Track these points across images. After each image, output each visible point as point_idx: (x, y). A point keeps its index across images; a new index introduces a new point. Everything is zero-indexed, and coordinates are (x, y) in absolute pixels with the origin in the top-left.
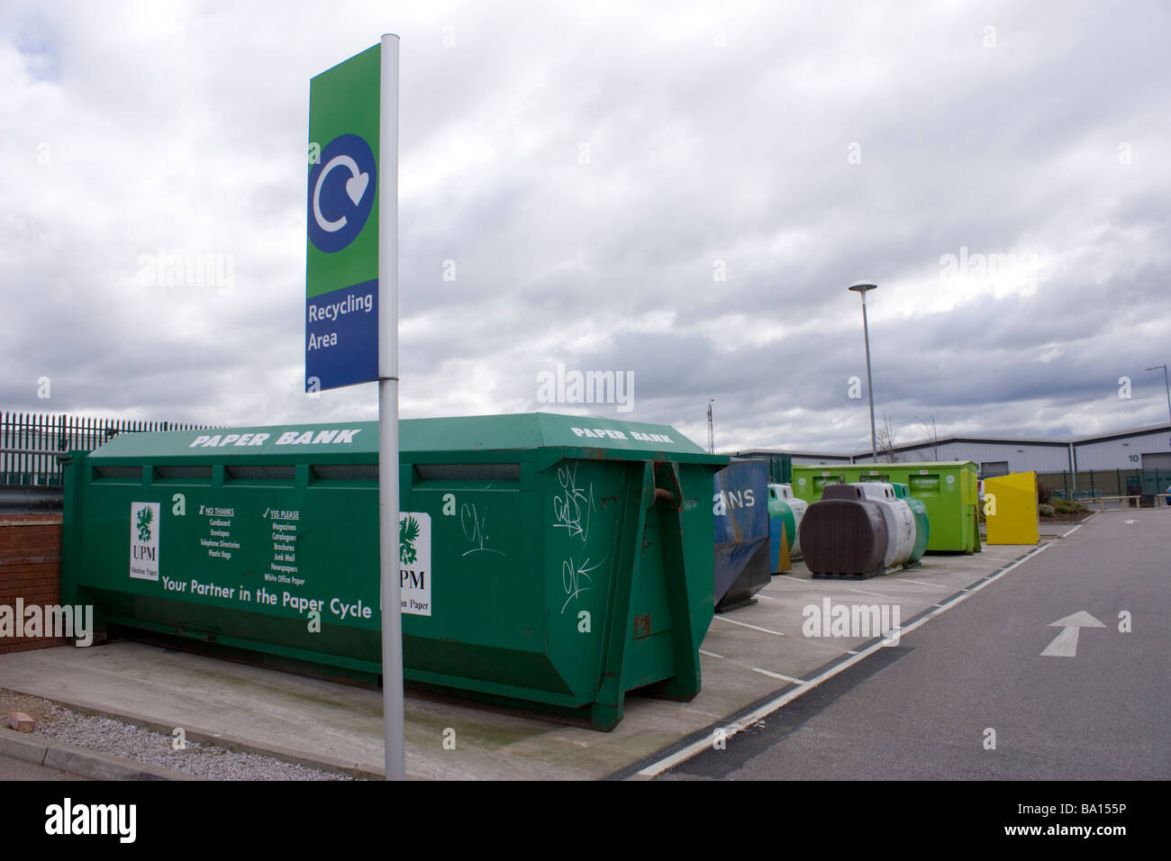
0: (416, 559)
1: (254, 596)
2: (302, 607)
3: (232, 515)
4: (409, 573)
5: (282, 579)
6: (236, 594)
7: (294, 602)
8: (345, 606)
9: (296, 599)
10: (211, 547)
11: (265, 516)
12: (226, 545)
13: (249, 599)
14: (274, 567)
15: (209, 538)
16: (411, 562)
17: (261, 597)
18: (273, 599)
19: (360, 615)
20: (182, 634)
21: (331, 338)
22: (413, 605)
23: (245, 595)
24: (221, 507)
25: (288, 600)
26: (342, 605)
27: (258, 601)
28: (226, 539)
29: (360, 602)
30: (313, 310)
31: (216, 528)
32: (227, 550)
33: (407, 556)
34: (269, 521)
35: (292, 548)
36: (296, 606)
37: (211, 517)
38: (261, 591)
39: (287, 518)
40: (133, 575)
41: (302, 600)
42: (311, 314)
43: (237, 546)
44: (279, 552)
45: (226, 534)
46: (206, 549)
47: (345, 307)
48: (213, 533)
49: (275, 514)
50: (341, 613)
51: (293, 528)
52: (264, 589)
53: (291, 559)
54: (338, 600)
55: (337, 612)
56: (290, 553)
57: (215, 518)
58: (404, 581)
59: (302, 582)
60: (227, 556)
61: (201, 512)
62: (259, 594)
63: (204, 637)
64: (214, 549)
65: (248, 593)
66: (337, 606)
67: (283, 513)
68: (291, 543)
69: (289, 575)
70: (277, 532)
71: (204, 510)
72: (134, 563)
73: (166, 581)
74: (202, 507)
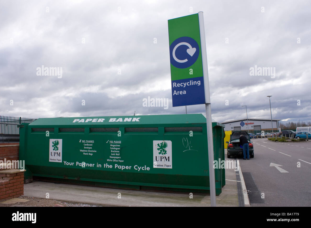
0: (166, 153)
1: (103, 166)
2: (122, 168)
3: (93, 142)
4: (164, 157)
5: (114, 160)
6: (95, 166)
7: (120, 167)
8: (140, 167)
9: (121, 166)
10: (84, 152)
11: (107, 143)
12: (91, 151)
13: (101, 167)
14: (111, 157)
15: (83, 149)
16: (165, 154)
17: (106, 166)
18: (111, 166)
19: (145, 170)
20: (66, 178)
21: (183, 92)
22: (166, 166)
23: (99, 166)
24: (88, 140)
25: (117, 166)
26: (138, 167)
27: (105, 167)
28: (90, 150)
29: (145, 166)
30: (175, 84)
31: (86, 146)
32: (91, 153)
33: (163, 153)
34: (109, 144)
35: (118, 152)
36: (121, 168)
37: (84, 143)
38: (106, 164)
39: (116, 143)
40: (50, 161)
41: (122, 166)
42: (174, 85)
43: (95, 151)
44: (113, 153)
45: (91, 148)
46: (82, 153)
47: (188, 84)
48: (85, 148)
49: (111, 142)
50: (138, 169)
51: (119, 146)
52: (107, 164)
53: (119, 155)
54: (137, 166)
55: (137, 169)
56: (118, 153)
57: (86, 143)
58: (162, 159)
59: (123, 161)
60: (92, 154)
61: (80, 142)
62: (105, 165)
63: (76, 179)
64: (86, 152)
65: (100, 165)
66: (136, 167)
67: (114, 141)
68: (118, 150)
69: (118, 159)
70: (112, 147)
71: (81, 141)
72: (50, 157)
73: (65, 163)
74: (80, 140)
